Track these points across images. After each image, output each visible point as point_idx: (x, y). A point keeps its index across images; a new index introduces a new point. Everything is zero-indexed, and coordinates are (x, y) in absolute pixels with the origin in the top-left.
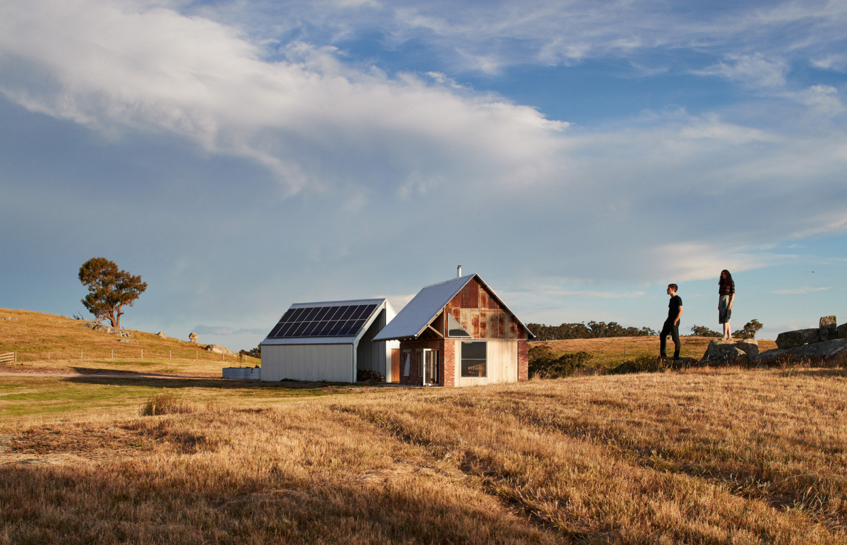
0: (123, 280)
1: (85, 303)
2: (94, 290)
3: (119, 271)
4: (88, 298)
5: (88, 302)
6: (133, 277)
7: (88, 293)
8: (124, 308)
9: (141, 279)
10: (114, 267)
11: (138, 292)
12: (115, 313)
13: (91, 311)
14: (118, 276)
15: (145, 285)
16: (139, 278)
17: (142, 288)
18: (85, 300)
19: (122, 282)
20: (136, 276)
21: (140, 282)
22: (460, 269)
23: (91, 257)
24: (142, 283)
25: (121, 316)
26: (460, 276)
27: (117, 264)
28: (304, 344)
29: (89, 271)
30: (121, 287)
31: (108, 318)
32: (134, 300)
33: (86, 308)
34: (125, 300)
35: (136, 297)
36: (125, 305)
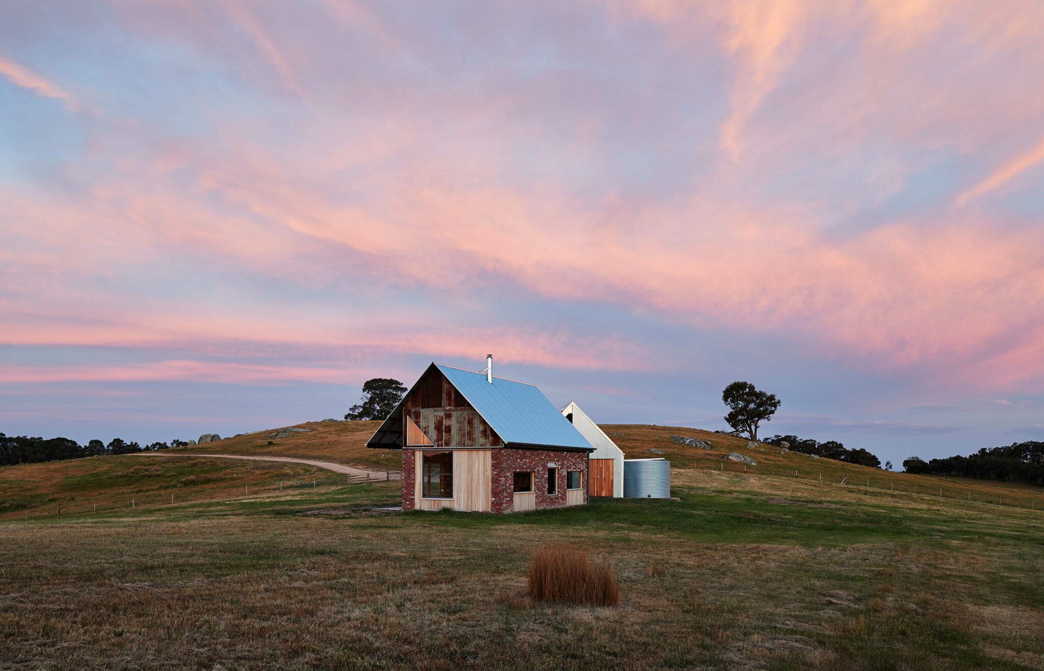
0: (761, 399)
1: (726, 419)
2: (737, 407)
3: (758, 391)
4: (731, 414)
5: (730, 418)
6: (769, 396)
7: (731, 410)
8: (761, 422)
9: (776, 397)
10: (752, 387)
11: (773, 408)
12: (753, 427)
13: (732, 426)
14: (756, 395)
15: (779, 402)
16: (774, 397)
17: (775, 405)
18: (727, 417)
19: (759, 401)
20: (772, 395)
21: (775, 400)
25: (758, 429)
27: (755, 385)
29: (735, 392)
30: (759, 405)
31: (746, 430)
32: (771, 415)
33: (728, 423)
34: (761, 415)
35: (772, 412)
36: (763, 420)
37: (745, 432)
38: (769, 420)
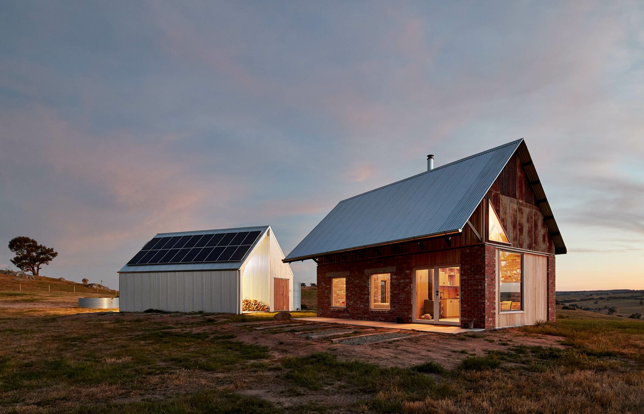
0: (41, 250)
1: (12, 261)
2: (20, 255)
3: (39, 245)
4: (15, 258)
5: (16, 261)
6: (48, 249)
7: (16, 256)
8: (42, 265)
9: (54, 250)
11: (52, 257)
12: (36, 268)
13: (17, 266)
14: (38, 248)
15: (56, 253)
16: (52, 250)
17: (55, 255)
18: (13, 260)
19: (40, 251)
20: (50, 248)
21: (53, 251)
22: (432, 160)
23: (18, 236)
24: (54, 252)
25: (40, 270)
26: (432, 168)
27: (36, 241)
28: (174, 271)
29: (16, 244)
30: (40, 254)
31: (30, 270)
32: (49, 262)
33: (14, 264)
34: (43, 261)
35: (51, 260)
36: (43, 264)
37: (29, 271)
38: (47, 264)
